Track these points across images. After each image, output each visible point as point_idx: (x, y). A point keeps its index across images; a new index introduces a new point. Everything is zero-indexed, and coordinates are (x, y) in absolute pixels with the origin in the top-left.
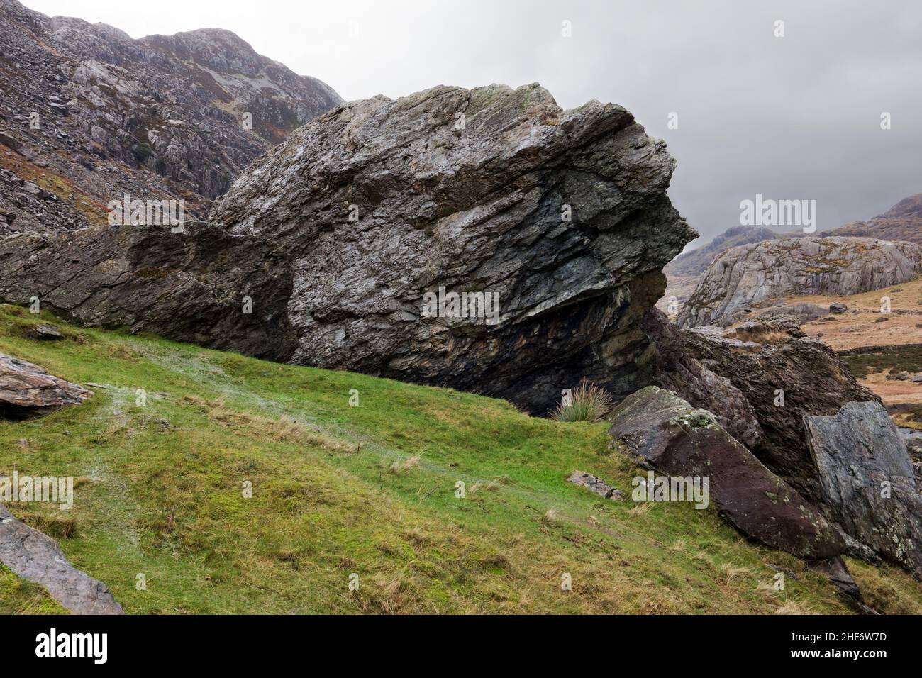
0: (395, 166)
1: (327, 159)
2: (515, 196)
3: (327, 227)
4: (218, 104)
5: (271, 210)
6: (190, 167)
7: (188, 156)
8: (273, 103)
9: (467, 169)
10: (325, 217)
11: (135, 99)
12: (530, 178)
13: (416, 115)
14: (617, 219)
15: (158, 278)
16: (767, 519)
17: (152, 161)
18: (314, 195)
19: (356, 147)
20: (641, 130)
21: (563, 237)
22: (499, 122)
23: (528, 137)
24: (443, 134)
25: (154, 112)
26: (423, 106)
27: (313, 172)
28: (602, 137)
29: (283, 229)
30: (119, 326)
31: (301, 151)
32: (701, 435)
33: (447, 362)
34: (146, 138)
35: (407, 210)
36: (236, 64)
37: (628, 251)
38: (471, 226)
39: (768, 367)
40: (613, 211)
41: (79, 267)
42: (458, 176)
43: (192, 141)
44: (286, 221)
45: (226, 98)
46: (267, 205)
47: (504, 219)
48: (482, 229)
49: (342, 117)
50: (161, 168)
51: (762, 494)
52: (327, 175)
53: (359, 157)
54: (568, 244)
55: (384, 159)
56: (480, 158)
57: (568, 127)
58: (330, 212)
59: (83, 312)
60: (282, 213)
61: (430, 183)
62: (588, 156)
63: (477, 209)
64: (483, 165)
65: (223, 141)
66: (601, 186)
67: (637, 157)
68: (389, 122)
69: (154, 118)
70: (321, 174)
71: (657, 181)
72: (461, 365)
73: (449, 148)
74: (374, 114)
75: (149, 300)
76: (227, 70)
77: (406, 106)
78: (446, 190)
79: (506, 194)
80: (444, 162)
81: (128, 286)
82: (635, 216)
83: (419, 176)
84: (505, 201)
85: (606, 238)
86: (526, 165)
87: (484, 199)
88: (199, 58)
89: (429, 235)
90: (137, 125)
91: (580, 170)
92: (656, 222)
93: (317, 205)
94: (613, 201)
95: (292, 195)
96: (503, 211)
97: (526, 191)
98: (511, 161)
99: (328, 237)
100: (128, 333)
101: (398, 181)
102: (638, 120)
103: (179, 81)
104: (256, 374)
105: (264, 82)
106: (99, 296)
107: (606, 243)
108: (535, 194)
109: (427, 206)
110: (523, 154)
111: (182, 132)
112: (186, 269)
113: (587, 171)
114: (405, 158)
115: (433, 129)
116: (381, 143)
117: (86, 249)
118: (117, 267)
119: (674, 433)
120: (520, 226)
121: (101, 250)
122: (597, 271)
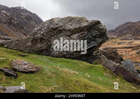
0: (64, 27)
1: (52, 26)
2: (84, 32)
3: (53, 36)
4: (21, 17)
5: (43, 33)
6: (18, 25)
7: (18, 24)
8: (29, 16)
9: (76, 28)
10: (52, 34)
11: (10, 16)
12: (86, 30)
13: (66, 20)
14: (99, 36)
15: (35, 45)
16: (131, 79)
17: (12, 24)
18: (50, 31)
19: (57, 25)
20: (101, 24)
21: (91, 38)
22: (79, 22)
23: (85, 24)
24: (70, 23)
25: (13, 18)
26: (66, 19)
27: (50, 28)
28: (96, 24)
29: (45, 36)
30: (31, 53)
31: (47, 25)
32: (120, 67)
33: (74, 56)
34: (12, 21)
35: (66, 34)
36: (24, 11)
37: (100, 40)
38: (77, 36)
39: (109, 54)
40: (98, 35)
41: (23, 44)
42: (74, 29)
43: (18, 22)
44: (46, 35)
45: (22, 16)
46: (42, 32)
47: (82, 35)
48: (79, 37)
49: (53, 20)
50: (14, 25)
51: (130, 75)
52: (52, 28)
53: (57, 26)
54: (92, 39)
55: (62, 26)
56: (77, 27)
57: (91, 23)
58: (53, 34)
59: (25, 51)
60: (45, 34)
61: (70, 30)
62: (94, 27)
63: (77, 34)
64: (78, 28)
65: (22, 21)
66: (96, 31)
67: (102, 27)
68: (61, 21)
69: (13, 19)
70: (51, 28)
71: (105, 31)
72: (76, 56)
73: (71, 25)
74: (59, 20)
75: (34, 49)
76: (22, 12)
77: (64, 19)
78: (72, 31)
79: (82, 32)
80: (71, 27)
81: (31, 47)
82: (101, 35)
83: (68, 29)
84: (82, 33)
85: (97, 38)
86: (85, 28)
87: (78, 33)
88: (18, 10)
89: (70, 37)
90: (10, 19)
91: (93, 29)
92: (104, 36)
93: (51, 33)
94: (98, 33)
95: (46, 31)
96: (82, 34)
97: (85, 32)
98: (83, 27)
99: (53, 37)
100: (32, 54)
101: (64, 30)
102: (101, 22)
103: (16, 13)
104: (53, 60)
105: (28, 14)
106: (27, 48)
107: (97, 39)
108: (86, 32)
109: (69, 33)
110: (85, 26)
111: (17, 20)
112: (38, 43)
113: (94, 29)
114: (65, 26)
115: (69, 22)
116: (61, 24)
117: (24, 41)
118: (29, 44)
119: (116, 67)
120: (84, 37)
121: (27, 41)
122: (96, 43)
